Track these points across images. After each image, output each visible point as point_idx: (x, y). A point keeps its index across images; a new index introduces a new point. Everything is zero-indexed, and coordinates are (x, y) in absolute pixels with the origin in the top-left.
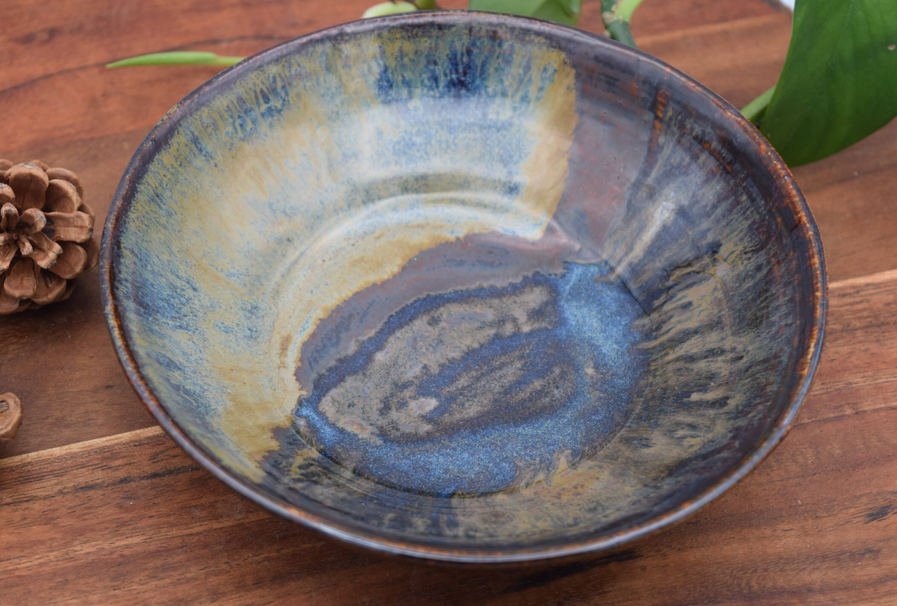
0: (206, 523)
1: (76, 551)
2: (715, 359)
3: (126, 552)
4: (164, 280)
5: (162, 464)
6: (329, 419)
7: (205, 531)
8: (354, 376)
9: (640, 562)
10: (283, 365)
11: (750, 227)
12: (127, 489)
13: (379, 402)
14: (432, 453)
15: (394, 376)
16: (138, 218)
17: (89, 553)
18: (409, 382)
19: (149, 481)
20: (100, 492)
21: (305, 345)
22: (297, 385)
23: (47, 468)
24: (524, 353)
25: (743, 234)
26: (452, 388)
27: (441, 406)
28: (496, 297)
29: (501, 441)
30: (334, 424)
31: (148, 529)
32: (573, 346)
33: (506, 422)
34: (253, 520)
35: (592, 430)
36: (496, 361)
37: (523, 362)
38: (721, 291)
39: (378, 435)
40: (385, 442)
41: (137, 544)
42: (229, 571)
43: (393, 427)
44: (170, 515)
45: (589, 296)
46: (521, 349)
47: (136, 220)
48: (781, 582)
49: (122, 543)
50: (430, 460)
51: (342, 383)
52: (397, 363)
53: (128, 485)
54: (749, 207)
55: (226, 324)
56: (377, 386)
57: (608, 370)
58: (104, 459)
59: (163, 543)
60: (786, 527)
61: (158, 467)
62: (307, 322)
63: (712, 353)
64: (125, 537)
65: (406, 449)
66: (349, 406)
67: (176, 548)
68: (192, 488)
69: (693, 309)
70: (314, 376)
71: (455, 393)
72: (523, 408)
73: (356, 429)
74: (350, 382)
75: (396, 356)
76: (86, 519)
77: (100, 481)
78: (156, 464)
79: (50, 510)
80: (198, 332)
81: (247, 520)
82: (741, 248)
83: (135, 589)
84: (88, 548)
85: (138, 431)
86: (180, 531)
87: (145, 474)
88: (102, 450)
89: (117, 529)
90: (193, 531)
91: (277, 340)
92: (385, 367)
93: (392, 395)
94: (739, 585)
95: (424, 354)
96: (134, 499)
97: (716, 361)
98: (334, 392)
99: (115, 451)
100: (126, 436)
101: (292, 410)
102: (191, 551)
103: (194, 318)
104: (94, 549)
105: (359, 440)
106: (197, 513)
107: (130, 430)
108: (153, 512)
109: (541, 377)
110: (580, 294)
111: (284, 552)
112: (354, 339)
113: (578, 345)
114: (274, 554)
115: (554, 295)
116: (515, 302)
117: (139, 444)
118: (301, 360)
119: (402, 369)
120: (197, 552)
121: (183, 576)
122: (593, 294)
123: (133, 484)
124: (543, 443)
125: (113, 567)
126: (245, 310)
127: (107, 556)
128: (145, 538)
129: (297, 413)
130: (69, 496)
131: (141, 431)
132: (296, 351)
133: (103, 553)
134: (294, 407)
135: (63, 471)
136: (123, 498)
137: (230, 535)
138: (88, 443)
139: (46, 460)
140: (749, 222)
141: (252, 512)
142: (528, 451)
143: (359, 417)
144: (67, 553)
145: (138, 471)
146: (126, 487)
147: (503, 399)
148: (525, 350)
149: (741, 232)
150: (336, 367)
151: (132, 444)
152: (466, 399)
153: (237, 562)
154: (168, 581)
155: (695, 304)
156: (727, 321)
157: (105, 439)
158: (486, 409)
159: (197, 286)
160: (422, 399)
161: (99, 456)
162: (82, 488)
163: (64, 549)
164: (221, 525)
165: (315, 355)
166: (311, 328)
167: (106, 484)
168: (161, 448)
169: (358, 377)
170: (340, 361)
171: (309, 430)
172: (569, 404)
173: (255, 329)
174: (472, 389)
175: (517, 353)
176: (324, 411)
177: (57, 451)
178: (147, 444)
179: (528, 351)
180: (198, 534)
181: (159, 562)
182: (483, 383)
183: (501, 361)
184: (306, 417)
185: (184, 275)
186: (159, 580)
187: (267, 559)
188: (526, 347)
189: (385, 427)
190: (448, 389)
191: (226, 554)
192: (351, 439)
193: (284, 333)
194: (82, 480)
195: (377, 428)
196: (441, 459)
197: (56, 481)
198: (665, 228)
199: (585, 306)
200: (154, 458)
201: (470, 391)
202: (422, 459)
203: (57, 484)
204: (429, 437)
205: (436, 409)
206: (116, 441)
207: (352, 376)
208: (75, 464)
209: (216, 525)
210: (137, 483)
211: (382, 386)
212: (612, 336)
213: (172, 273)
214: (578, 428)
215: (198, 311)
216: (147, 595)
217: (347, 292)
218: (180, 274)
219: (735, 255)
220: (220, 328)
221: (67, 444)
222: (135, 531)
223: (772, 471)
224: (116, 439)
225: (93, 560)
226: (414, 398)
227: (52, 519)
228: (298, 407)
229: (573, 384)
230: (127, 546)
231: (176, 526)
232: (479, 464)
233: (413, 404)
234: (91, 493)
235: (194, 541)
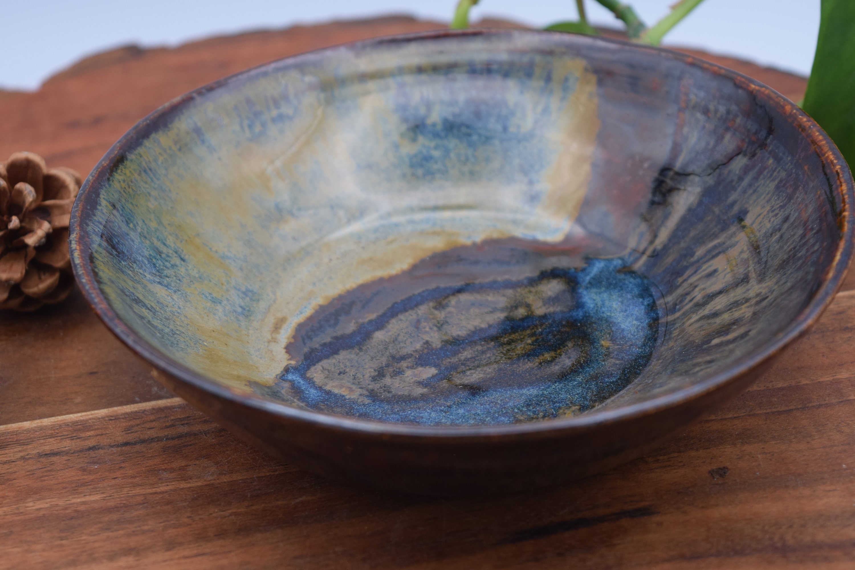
0: (173, 483)
1: (28, 507)
2: (739, 308)
3: (82, 508)
4: (148, 242)
5: (135, 435)
6: (316, 383)
7: (171, 490)
8: (350, 350)
9: (656, 519)
10: (275, 340)
11: (777, 187)
12: (94, 455)
13: (373, 370)
14: (425, 410)
15: (392, 350)
16: (124, 181)
17: (41, 509)
18: (407, 355)
19: (119, 449)
20: (65, 458)
21: (300, 327)
22: (287, 356)
23: (13, 438)
24: (535, 332)
25: (769, 195)
26: (454, 360)
27: (440, 374)
28: (510, 288)
29: (501, 400)
30: (320, 388)
31: (109, 489)
32: (590, 324)
33: (510, 386)
34: (225, 481)
35: (604, 389)
36: (505, 338)
37: (534, 338)
38: (748, 252)
39: (367, 396)
40: (374, 401)
41: (95, 501)
42: (190, 524)
43: (385, 390)
44: (136, 477)
45: (610, 284)
46: (533, 329)
47: (122, 182)
48: (821, 537)
49: (79, 500)
50: (421, 415)
51: (336, 356)
52: (396, 340)
53: (96, 452)
54: (776, 169)
55: (214, 295)
56: (372, 358)
57: (627, 342)
58: (75, 431)
59: (122, 500)
60: (828, 488)
61: (131, 437)
62: (305, 307)
63: (736, 304)
64: (82, 495)
65: (396, 406)
66: (340, 374)
67: (136, 505)
68: (164, 455)
69: (719, 274)
70: (306, 350)
71: (457, 363)
72: (530, 375)
73: (344, 391)
74: (343, 355)
75: (396, 334)
76: (44, 480)
77: (67, 448)
78: (130, 435)
79: (8, 473)
80: (180, 293)
81: (218, 481)
82: (768, 208)
83: (84, 540)
84: (40, 505)
85: (116, 408)
86: (144, 490)
87: (116, 443)
88: (75, 423)
89: (76, 488)
90: (158, 490)
91: (271, 320)
92: (384, 343)
93: (388, 366)
94: (771, 539)
95: (426, 332)
96: (100, 464)
97: (741, 309)
98: (325, 363)
99: (88, 425)
100: (103, 412)
101: (277, 375)
102: (153, 507)
103: (178, 281)
104: (47, 506)
105: (345, 399)
106: (165, 475)
107: (108, 408)
108: (118, 474)
109: (553, 350)
110: (600, 282)
111: (254, 508)
112: (354, 321)
113: (595, 323)
114: (242, 510)
115: (572, 284)
116: (530, 292)
117: (115, 418)
118: (294, 337)
119: (402, 345)
120: (159, 507)
121: (139, 529)
122: (614, 282)
123: (101, 452)
124: (549, 401)
125: (64, 521)
126: (239, 290)
127: (61, 512)
128: (105, 496)
129: (282, 377)
130: (30, 462)
131: (119, 408)
132: (289, 330)
133: (57, 508)
134: (280, 372)
135: (29, 441)
136: (88, 463)
137: (198, 493)
138: (60, 418)
139: (13, 432)
140: (776, 182)
141: (225, 474)
142: (531, 408)
143: (349, 382)
144: (18, 509)
145: (108, 441)
146: (92, 454)
147: (509, 368)
148: (537, 329)
149: (768, 194)
150: (330, 343)
151: (107, 419)
152: (468, 368)
153: (200, 517)
154: (121, 532)
155: (720, 270)
156: (753, 275)
157: (79, 414)
158: (488, 376)
159: (186, 257)
160: (420, 369)
161: (71, 429)
162: (46, 455)
163: (15, 505)
164: (189, 485)
165: (310, 333)
166: (308, 312)
167: (72, 452)
168: (138, 422)
169: (353, 352)
170: (337, 338)
171: (293, 391)
172: (581, 370)
173: (247, 309)
174: (476, 360)
175: (528, 332)
176: (311, 377)
177: (27, 425)
178: (123, 418)
179: (540, 330)
180: (162, 493)
181: (115, 516)
182: (488, 355)
183: (510, 338)
184: (292, 382)
185: (172, 245)
186: (112, 532)
187: (235, 514)
188: (539, 327)
189: (376, 390)
190: (449, 360)
191: (189, 509)
192: (337, 399)
193: (280, 315)
194: (47, 448)
195: (367, 390)
196: (433, 415)
197: (20, 449)
198: (690, 210)
199: (605, 291)
200: (128, 430)
201: (474, 362)
202: (413, 414)
203: (20, 451)
204: (423, 397)
205: (433, 376)
206: (91, 417)
207: (347, 350)
208: (44, 435)
209: (183, 485)
210: (105, 451)
211: (378, 358)
212: (632, 315)
213: (158, 239)
214: (589, 388)
215: (183, 277)
216: (96, 545)
217: (351, 284)
218: (168, 243)
219: (762, 216)
220: (206, 297)
221: (39, 419)
222: (95, 490)
223: (813, 440)
224: (92, 414)
225: (44, 514)
226: (412, 368)
227: (8, 480)
228: (284, 373)
229: (587, 354)
230: (83, 503)
231: (141, 486)
232: (475, 418)
233: (409, 373)
234: (54, 459)
235: (157, 498)
